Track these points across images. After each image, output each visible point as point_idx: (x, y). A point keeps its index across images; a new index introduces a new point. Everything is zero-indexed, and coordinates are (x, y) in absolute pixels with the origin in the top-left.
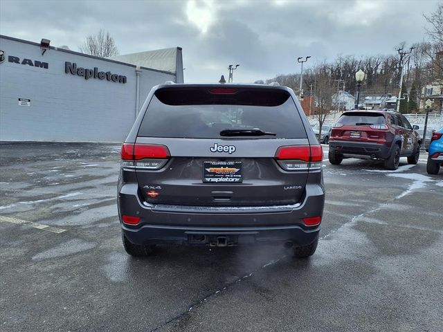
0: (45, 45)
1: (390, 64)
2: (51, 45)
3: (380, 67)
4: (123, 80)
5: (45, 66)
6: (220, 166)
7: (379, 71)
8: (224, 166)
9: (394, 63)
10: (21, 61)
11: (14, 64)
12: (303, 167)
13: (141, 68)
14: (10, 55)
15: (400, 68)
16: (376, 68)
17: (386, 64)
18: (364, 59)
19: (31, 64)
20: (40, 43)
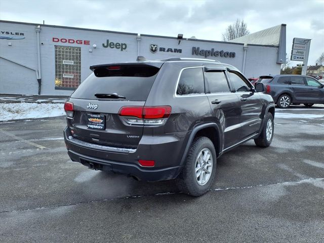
0: (180, 37)
2: (183, 37)
4: (232, 55)
5: (180, 51)
6: (94, 118)
8: (96, 118)
10: (166, 50)
11: (162, 52)
12: (141, 122)
13: (248, 45)
14: (161, 47)
19: (172, 51)
20: (177, 37)
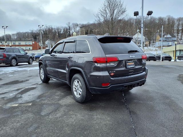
1: (65, 30)
3: (62, 31)
7: (62, 32)
9: (67, 29)
15: (70, 32)
16: (61, 31)
17: (64, 30)
18: (56, 27)
